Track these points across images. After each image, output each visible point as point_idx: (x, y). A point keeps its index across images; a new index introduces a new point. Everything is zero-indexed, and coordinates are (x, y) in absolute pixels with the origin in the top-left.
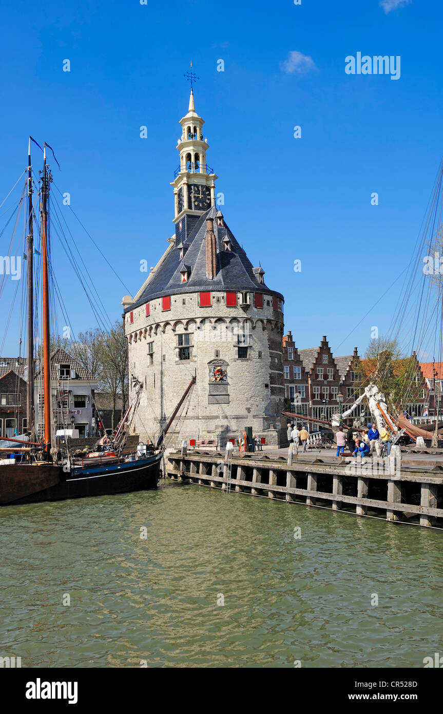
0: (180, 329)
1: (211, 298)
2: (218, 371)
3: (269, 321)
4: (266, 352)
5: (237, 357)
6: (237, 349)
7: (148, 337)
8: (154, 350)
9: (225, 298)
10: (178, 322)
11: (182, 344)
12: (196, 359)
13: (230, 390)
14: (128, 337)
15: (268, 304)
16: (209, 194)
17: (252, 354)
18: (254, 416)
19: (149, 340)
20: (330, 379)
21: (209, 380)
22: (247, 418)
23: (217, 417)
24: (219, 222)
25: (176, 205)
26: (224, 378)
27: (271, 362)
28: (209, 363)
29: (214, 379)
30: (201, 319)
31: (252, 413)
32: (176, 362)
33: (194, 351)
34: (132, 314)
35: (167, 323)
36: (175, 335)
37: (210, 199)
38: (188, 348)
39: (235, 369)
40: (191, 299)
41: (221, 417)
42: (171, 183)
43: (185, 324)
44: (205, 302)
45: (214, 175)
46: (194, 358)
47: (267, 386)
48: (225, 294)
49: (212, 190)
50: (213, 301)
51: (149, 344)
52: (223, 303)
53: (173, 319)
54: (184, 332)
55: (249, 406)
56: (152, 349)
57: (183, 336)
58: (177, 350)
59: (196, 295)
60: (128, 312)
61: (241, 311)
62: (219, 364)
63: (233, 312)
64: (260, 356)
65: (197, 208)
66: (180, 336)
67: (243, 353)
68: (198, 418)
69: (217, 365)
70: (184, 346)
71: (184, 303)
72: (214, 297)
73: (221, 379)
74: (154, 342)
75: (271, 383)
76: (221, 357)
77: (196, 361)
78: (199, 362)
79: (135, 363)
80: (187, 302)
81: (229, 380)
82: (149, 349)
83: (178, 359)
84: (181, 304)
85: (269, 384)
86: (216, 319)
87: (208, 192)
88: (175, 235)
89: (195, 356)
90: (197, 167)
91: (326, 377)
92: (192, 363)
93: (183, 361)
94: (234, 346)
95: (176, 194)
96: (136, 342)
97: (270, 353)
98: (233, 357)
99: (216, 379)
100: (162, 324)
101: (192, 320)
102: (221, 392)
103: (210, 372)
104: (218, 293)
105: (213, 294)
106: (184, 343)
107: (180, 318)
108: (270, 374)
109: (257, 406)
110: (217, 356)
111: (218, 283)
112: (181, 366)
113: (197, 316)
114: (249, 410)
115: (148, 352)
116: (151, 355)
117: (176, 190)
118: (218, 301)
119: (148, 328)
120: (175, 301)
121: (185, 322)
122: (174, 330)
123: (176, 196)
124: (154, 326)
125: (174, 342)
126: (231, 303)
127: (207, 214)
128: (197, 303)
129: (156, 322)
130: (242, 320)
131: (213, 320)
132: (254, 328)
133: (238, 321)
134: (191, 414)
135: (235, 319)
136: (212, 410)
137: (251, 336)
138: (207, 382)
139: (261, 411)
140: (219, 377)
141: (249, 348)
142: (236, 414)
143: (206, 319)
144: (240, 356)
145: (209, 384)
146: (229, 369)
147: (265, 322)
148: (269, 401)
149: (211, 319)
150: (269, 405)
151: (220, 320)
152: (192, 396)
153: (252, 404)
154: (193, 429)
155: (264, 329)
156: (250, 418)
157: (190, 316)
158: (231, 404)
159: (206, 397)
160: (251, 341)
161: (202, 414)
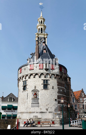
3: (57, 75)
4: (56, 87)
5: (43, 88)
6: (43, 85)
9: (39, 66)
12: (28, 90)
13: (39, 101)
16: (45, 40)
17: (50, 87)
18: (49, 112)
21: (32, 98)
22: (46, 113)
23: (34, 112)
24: (43, 44)
26: (37, 97)
28: (32, 91)
30: (30, 75)
31: (49, 111)
33: (27, 87)
35: (21, 78)
36: (23, 81)
39: (42, 93)
43: (25, 77)
47: (56, 100)
49: (46, 38)
52: (38, 68)
53: (22, 76)
54: (25, 80)
55: (47, 108)
58: (23, 87)
59: (28, 66)
61: (45, 71)
63: (42, 71)
64: (53, 88)
67: (45, 86)
68: (27, 113)
69: (35, 91)
71: (25, 70)
73: (36, 97)
76: (37, 89)
80: (26, 69)
81: (39, 97)
83: (23, 90)
85: (57, 99)
89: (28, 89)
92: (26, 91)
97: (58, 87)
98: (41, 89)
99: (34, 97)
102: (36, 102)
103: (32, 94)
106: (25, 84)
107: (24, 75)
108: (58, 96)
109: (51, 108)
110: (35, 88)
112: (23, 93)
114: (47, 110)
120: (23, 69)
125: (22, 84)
128: (29, 69)
130: (45, 74)
131: (34, 75)
132: (50, 77)
133: (44, 75)
134: (25, 111)
135: (42, 74)
136: (32, 109)
137: (49, 80)
138: (31, 98)
139: (53, 110)
140: (35, 96)
141: (48, 85)
142: (42, 111)
143: (31, 75)
144: (44, 88)
145: (32, 99)
146: (39, 93)
147: (55, 75)
148: (57, 106)
149: (33, 74)
150: (57, 108)
151: (37, 74)
152: (26, 104)
153: (49, 107)
154: (26, 117)
155: (55, 78)
156: (48, 113)
157: (27, 74)
158: (39, 107)
159: (31, 104)
160: (49, 82)
161: (29, 111)
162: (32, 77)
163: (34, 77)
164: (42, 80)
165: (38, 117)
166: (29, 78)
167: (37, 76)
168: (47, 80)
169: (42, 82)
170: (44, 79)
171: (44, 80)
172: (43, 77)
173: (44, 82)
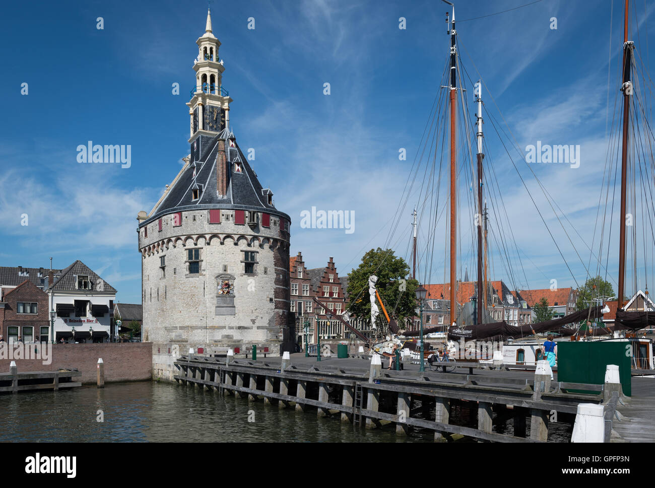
0: (190, 244)
1: (221, 215)
2: (226, 284)
3: (275, 240)
4: (272, 269)
5: (244, 272)
6: (244, 264)
7: (160, 251)
8: (166, 263)
9: (234, 216)
10: (189, 237)
11: (192, 259)
12: (204, 273)
13: (237, 301)
14: (143, 250)
15: (275, 223)
16: (224, 117)
17: (259, 268)
18: (258, 328)
19: (161, 254)
20: (336, 296)
21: (217, 293)
22: (252, 329)
23: (224, 327)
24: (231, 143)
25: (192, 125)
26: (231, 292)
27: (276, 279)
28: (217, 277)
29: (222, 292)
30: (210, 235)
31: (257, 324)
32: (186, 275)
33: (203, 265)
34: (146, 229)
35: (178, 238)
36: (186, 249)
37: (224, 122)
38: (198, 262)
39: (242, 283)
40: (201, 216)
41: (227, 327)
42: (187, 104)
43: (195, 240)
44: (214, 219)
45: (228, 97)
46: (203, 272)
47: (271, 300)
48: (234, 213)
49: (227, 112)
50: (223, 219)
51: (161, 257)
52: (232, 221)
53: (184, 234)
54: (193, 246)
55: (254, 318)
56: (164, 262)
57: (193, 250)
58: (188, 264)
59: (206, 212)
60: (143, 226)
61: (248, 229)
62: (226, 278)
63: (241, 230)
64: (265, 272)
65: (212, 128)
66: (190, 251)
67: (249, 267)
68: (206, 328)
69: (224, 279)
70: (194, 260)
71: (194, 220)
72: (223, 215)
73: (228, 292)
74: (165, 256)
75: (275, 298)
76: (229, 272)
77: (205, 275)
78: (207, 276)
79: (148, 276)
80: (197, 218)
81: (236, 293)
82: (162, 263)
83: (188, 272)
84: (192, 220)
85: (273, 298)
86: (225, 235)
87: (222, 114)
88: (190, 155)
89: (204, 270)
90: (212, 89)
91: (331, 294)
92: (200, 277)
93: (192, 274)
94: (241, 262)
95: (191, 114)
96: (149, 256)
97: (276, 270)
98: (240, 272)
99: (223, 292)
100: (173, 239)
101: (201, 236)
102: (228, 304)
103: (218, 285)
104: (228, 210)
105: (222, 212)
106: (194, 258)
107: (190, 233)
108: (275, 289)
109: (262, 318)
110: (225, 271)
111: (228, 201)
112: (191, 279)
113: (206, 232)
114: (253, 321)
115: (160, 265)
116: (163, 268)
117: (191, 111)
118: (227, 218)
119: (160, 242)
120: (186, 217)
121: (195, 237)
122: (184, 245)
123: (192, 117)
124: (166, 241)
125: (185, 256)
126: (239, 221)
127: (220, 135)
128: (206, 220)
129: (168, 237)
130: (249, 238)
131: (222, 237)
132: (261, 246)
133: (246, 239)
134: (199, 324)
135: (242, 237)
136: (219, 321)
137: (258, 252)
138: (214, 295)
139: (265, 322)
140: (226, 290)
141: (255, 264)
142: (242, 325)
143: (215, 236)
144: (246, 272)
145: (217, 297)
146: (236, 283)
147: (272, 240)
148: (273, 314)
149: (220, 235)
150: (273, 317)
151: (228, 236)
152: (200, 308)
153: (257, 316)
154: (201, 338)
155: (270, 247)
156: (255, 329)
157: (200, 232)
158: (236, 315)
159: (213, 309)
160: (258, 257)
161: (210, 324)
162: (215, 241)
163: (222, 243)
164: (242, 251)
165: (234, 338)
166: (209, 244)
167: (229, 241)
168: (252, 252)
169: (242, 256)
170: (245, 249)
171: (246, 253)
172: (243, 245)
173: (246, 258)
